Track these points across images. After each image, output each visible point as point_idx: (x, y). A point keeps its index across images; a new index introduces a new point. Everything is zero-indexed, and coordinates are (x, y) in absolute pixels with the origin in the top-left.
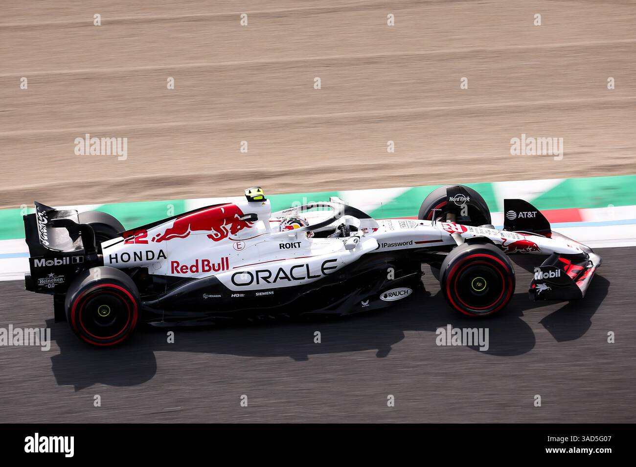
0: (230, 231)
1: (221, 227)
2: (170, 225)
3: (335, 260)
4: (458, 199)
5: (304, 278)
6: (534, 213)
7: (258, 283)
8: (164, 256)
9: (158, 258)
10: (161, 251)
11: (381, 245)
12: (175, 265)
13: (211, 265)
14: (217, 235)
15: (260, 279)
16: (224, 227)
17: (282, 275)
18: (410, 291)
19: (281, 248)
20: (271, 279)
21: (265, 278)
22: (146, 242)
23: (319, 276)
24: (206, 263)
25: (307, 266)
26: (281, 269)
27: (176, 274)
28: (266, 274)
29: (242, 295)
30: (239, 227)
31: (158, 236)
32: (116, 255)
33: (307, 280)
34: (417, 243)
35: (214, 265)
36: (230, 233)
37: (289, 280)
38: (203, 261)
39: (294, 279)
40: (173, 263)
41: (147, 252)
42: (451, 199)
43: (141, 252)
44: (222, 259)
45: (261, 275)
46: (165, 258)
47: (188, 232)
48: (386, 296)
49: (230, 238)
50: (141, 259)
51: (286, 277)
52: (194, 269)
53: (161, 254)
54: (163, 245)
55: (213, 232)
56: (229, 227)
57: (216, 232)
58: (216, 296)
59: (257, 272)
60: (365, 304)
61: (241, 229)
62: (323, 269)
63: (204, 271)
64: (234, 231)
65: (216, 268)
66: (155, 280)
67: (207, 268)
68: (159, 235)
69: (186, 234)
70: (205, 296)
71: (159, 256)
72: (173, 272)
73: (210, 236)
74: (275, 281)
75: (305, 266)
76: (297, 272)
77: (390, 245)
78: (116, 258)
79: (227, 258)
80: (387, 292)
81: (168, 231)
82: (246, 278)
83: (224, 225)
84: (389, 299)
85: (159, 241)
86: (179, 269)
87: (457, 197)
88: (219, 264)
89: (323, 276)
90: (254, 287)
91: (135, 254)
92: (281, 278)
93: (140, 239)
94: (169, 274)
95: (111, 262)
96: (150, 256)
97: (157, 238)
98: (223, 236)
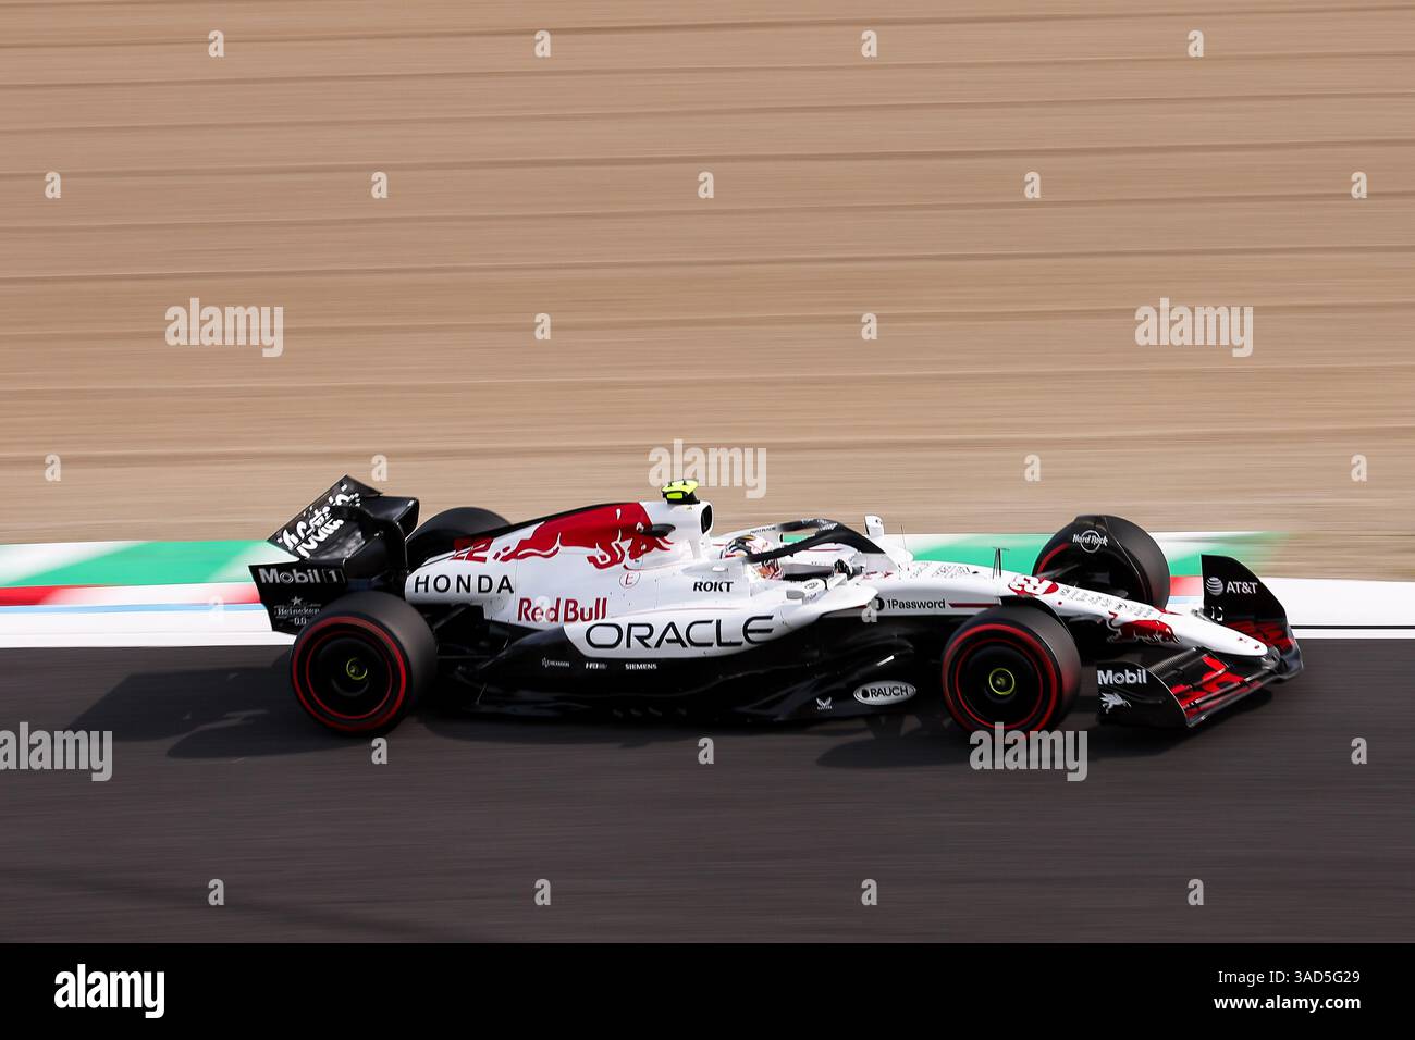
0: (627, 553)
1: (613, 544)
2: (528, 533)
3: (770, 618)
4: (1087, 540)
5: (710, 645)
6: (1253, 584)
7: (629, 646)
8: (509, 587)
9: (499, 591)
10: (505, 578)
11: (886, 604)
12: (525, 605)
13: (578, 609)
14: (603, 558)
15: (633, 640)
16: (618, 546)
17: (671, 635)
18: (911, 690)
19: (695, 589)
20: (652, 641)
21: (641, 639)
22: (483, 560)
23: (740, 644)
24: (571, 605)
25: (719, 623)
26: (672, 625)
27: (524, 623)
28: (645, 631)
29: (603, 666)
30: (644, 547)
31: (505, 550)
32: (428, 577)
33: (715, 650)
34: (953, 605)
35: (582, 610)
36: (627, 557)
37: (684, 645)
38: (568, 602)
39: (693, 643)
40: (522, 601)
41: (480, 578)
42: (1076, 538)
43: (469, 577)
44: (598, 600)
45: (636, 631)
46: (512, 591)
47: (555, 548)
48: (865, 694)
49: (625, 566)
50: (468, 589)
51: (679, 640)
52: (552, 615)
53: (505, 584)
54: (513, 569)
55: (597, 552)
56: (626, 545)
57: (602, 553)
58: (560, 664)
59: (630, 626)
60: (825, 705)
61: (649, 550)
62: (746, 631)
63: (566, 619)
64: (635, 553)
65: (586, 617)
66: (492, 629)
67: (571, 615)
68: (509, 548)
69: (552, 551)
70: (546, 663)
71: (501, 587)
72: (520, 619)
73: (592, 559)
74: (658, 645)
75: (715, 623)
76: (698, 633)
77: (902, 605)
78: (426, 583)
79: (605, 600)
80: (868, 688)
81: (523, 544)
82: (610, 636)
83: (618, 541)
84: (872, 700)
85: (505, 559)
86: (530, 613)
87: (1086, 536)
88: (591, 610)
89: (746, 645)
90: (621, 652)
91: (459, 578)
92: (669, 641)
93: (476, 554)
94: (514, 620)
95: (416, 590)
96: (485, 583)
97: (503, 554)
98: (614, 561)
